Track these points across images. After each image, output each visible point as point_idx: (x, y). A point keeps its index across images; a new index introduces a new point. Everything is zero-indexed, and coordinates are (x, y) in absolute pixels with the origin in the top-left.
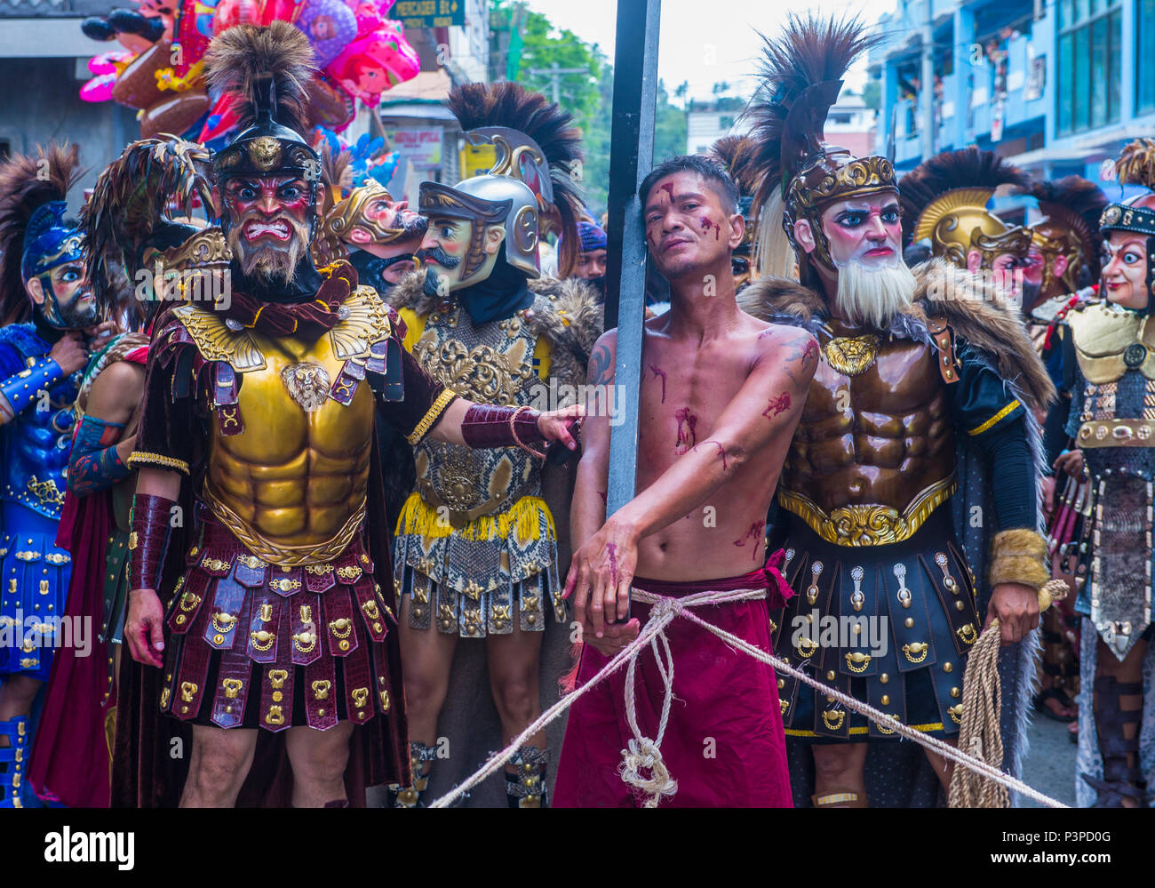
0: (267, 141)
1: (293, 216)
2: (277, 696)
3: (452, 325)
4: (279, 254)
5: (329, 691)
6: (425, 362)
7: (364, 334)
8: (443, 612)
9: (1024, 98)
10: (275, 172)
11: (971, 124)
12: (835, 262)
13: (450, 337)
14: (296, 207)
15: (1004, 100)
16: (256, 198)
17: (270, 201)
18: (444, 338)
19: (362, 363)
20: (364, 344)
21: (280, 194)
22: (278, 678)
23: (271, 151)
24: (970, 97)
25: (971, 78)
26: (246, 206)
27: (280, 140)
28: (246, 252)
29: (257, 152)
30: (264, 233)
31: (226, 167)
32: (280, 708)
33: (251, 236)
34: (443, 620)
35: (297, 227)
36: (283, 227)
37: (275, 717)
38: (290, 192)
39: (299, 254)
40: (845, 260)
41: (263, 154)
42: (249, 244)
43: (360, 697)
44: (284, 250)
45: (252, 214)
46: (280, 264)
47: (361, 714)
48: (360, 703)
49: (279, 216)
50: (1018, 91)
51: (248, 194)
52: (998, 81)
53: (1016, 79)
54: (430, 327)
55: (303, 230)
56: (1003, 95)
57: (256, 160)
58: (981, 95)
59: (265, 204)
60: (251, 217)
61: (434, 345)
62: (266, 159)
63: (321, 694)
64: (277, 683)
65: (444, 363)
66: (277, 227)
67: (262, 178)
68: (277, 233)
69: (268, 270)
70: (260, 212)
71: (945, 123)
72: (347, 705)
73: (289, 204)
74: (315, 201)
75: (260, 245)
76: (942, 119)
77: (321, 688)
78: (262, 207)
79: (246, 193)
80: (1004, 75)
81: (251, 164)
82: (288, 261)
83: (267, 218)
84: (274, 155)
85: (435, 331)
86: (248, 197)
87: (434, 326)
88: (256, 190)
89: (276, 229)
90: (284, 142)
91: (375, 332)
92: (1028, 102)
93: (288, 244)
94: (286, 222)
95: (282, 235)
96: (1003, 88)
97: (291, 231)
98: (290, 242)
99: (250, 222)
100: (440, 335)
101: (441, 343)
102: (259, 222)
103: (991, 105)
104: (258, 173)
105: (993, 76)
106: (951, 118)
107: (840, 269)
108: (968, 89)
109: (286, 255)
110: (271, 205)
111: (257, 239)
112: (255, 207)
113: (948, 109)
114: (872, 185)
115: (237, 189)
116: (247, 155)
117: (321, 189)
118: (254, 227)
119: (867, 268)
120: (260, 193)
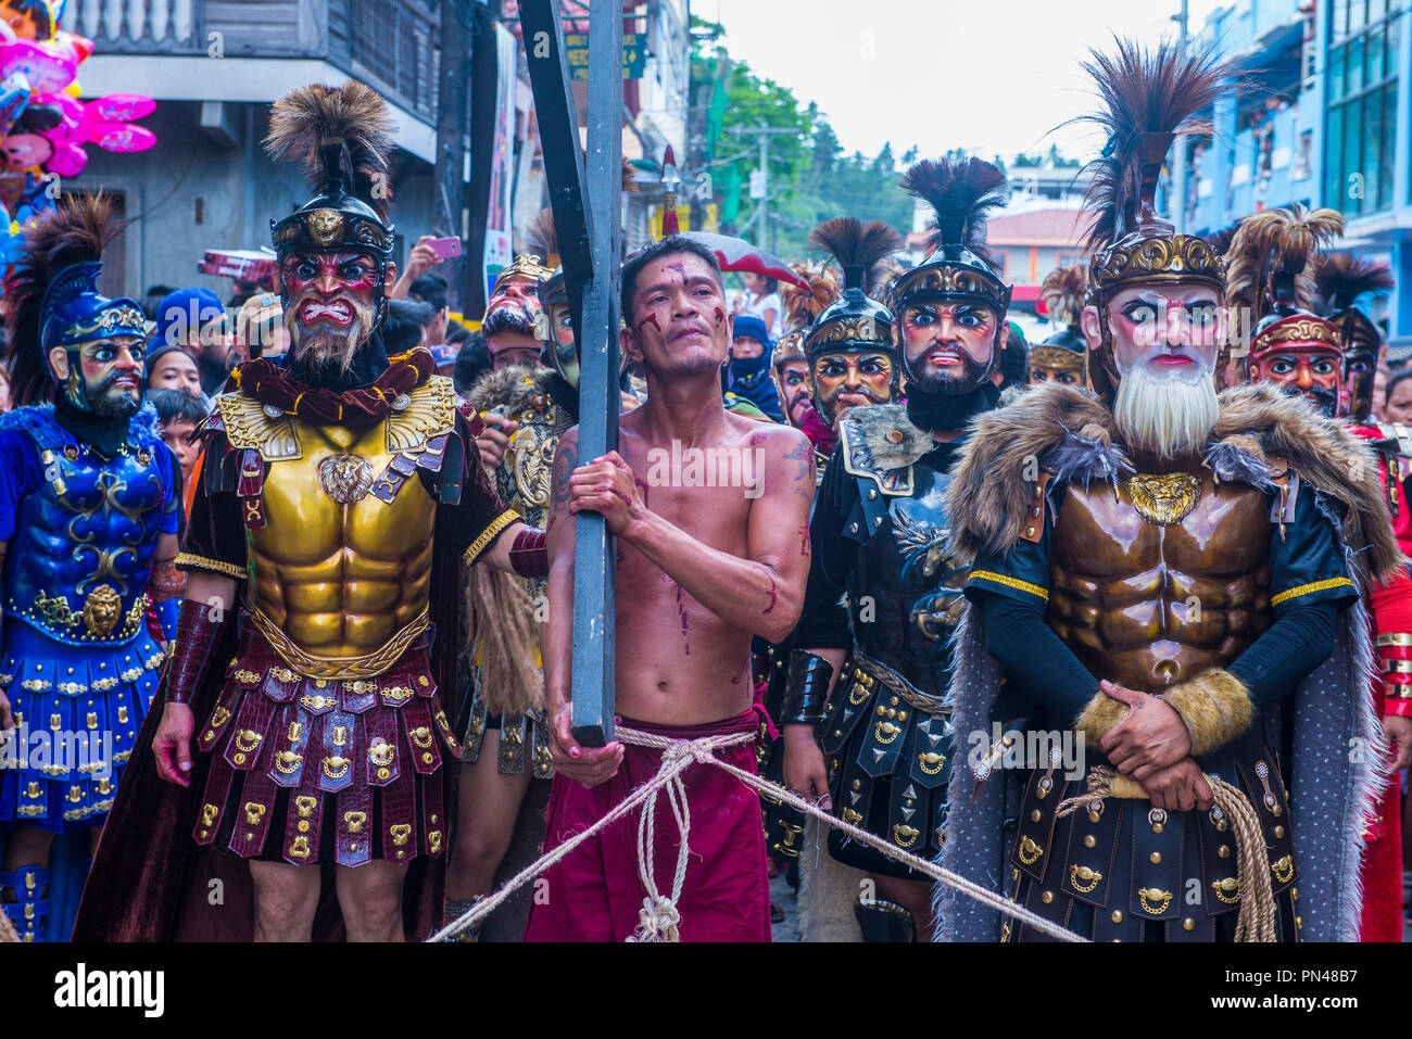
0: (328, 213)
1: (356, 298)
2: (304, 826)
3: (550, 423)
4: (335, 338)
5: (364, 825)
6: (524, 463)
7: (423, 427)
8: (540, 754)
9: (1290, 177)
10: (334, 248)
11: (1230, 205)
12: (1118, 365)
13: (549, 435)
14: (359, 287)
15: (1268, 179)
16: (316, 276)
17: (329, 280)
18: (543, 436)
19: (413, 458)
20: (421, 437)
21: (340, 272)
22: (306, 805)
23: (330, 225)
24: (1230, 175)
25: (1232, 153)
26: (305, 283)
27: (342, 213)
28: (302, 335)
29: (316, 225)
30: (321, 315)
31: (285, 240)
32: (306, 839)
33: (308, 317)
34: (541, 763)
35: (359, 309)
36: (343, 309)
37: (300, 848)
38: (353, 271)
39: (360, 339)
40: (1129, 364)
41: (321, 227)
42: (306, 326)
43: (400, 833)
44: (343, 334)
45: (310, 293)
46: (335, 349)
47: (400, 853)
48: (400, 840)
49: (338, 297)
50: (1285, 169)
51: (306, 271)
52: (1262, 157)
53: (1281, 156)
54: (525, 425)
55: (367, 313)
56: (1267, 173)
57: (315, 235)
58: (1242, 173)
59: (324, 282)
60: (308, 296)
61: (531, 445)
62: (325, 234)
63: (355, 826)
64: (305, 811)
65: (545, 464)
66: (337, 308)
67: (323, 254)
68: (336, 315)
69: (321, 355)
70: (318, 291)
71: (1202, 203)
72: (384, 841)
73: (352, 284)
74: (383, 281)
75: (317, 328)
76: (1197, 198)
77: (355, 820)
78: (320, 286)
79: (303, 270)
80: (1269, 151)
81: (311, 238)
82: (346, 346)
83: (326, 298)
84: (334, 229)
85: (532, 430)
86: (306, 275)
87: (531, 424)
88: (315, 267)
89: (335, 310)
90: (347, 216)
91: (436, 425)
92: (1295, 182)
93: (348, 328)
94: (346, 303)
95: (342, 317)
96: (1267, 165)
97: (353, 313)
98: (351, 324)
99: (307, 302)
100: (538, 433)
101: (540, 442)
102: (316, 302)
103: (1254, 184)
104: (320, 249)
105: (1257, 152)
106: (1208, 198)
107: (1123, 375)
108: (1229, 165)
109: (344, 340)
110: (329, 283)
111: (314, 320)
112: (313, 285)
113: (1205, 188)
114: (1172, 271)
115: (296, 265)
116: (306, 228)
117: (393, 268)
118: (311, 307)
119: (1153, 378)
120: (319, 271)
